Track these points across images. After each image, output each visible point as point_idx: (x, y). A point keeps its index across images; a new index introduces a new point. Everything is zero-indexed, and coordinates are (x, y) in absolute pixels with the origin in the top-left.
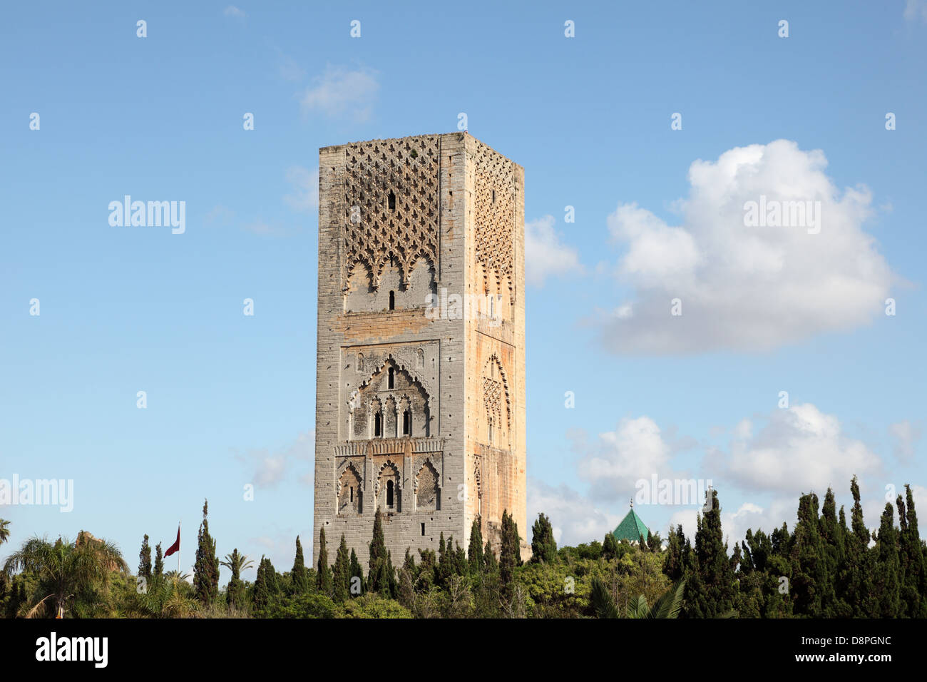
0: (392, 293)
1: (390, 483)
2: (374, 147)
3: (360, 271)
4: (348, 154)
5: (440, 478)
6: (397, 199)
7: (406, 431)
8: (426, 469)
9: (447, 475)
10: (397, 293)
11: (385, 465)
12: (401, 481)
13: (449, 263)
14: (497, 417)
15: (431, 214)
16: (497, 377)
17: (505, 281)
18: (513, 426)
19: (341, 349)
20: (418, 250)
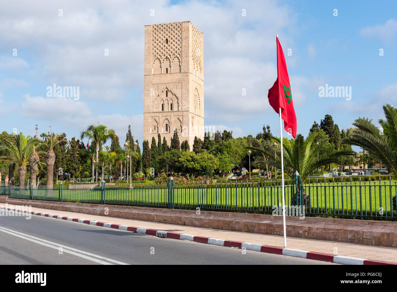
0: (167, 69)
1: (167, 125)
2: (161, 25)
3: (157, 62)
4: (153, 27)
5: (182, 123)
6: (168, 41)
7: (171, 110)
8: (178, 120)
9: (184, 122)
10: (169, 69)
11: (165, 119)
12: (170, 124)
13: (184, 60)
14: (197, 106)
15: (179, 45)
16: (197, 94)
17: (199, 66)
18: (201, 109)
19: (151, 85)
20: (175, 56)
